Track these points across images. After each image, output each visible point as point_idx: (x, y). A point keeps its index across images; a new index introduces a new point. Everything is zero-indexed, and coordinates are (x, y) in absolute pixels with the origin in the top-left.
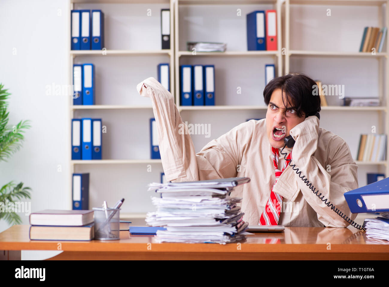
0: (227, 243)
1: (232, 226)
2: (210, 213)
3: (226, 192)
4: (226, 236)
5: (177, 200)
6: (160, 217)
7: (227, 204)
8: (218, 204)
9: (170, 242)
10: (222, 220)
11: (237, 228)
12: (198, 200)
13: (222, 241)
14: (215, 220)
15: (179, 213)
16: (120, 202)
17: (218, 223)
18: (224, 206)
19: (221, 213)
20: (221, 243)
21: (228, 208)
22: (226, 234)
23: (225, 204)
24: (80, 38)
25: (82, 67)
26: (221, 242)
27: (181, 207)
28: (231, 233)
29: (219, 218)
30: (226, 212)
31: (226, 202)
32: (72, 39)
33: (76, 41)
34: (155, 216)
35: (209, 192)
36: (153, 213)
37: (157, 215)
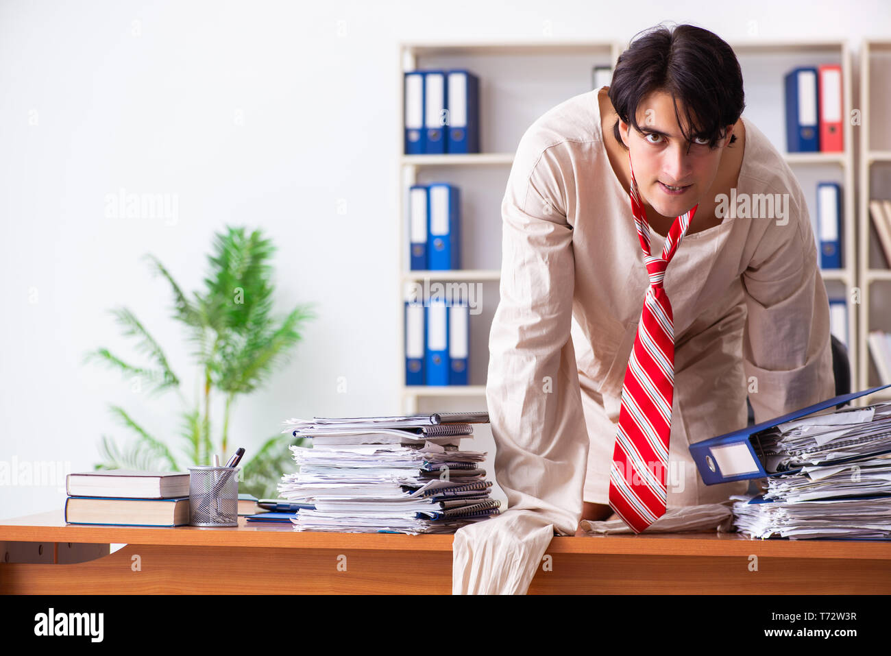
0: (422, 533)
1: (434, 502)
2: (389, 476)
3: (422, 435)
4: (420, 520)
5: (333, 452)
6: (301, 484)
7: (424, 459)
8: (406, 458)
9: (318, 531)
10: (412, 489)
11: (442, 505)
12: (371, 450)
13: (410, 529)
14: (401, 489)
15: (336, 474)
16: (236, 455)
17: (406, 495)
18: (419, 462)
19: (411, 476)
20: (408, 533)
21: (426, 467)
22: (422, 516)
23: (420, 459)
24: (424, 131)
25: (427, 190)
26: (409, 531)
27: (338, 464)
28: (432, 515)
29: (409, 485)
30: (421, 474)
31: (422, 455)
32: (407, 131)
33: (414, 137)
34: (292, 481)
35: (397, 438)
36: (291, 476)
37: (297, 479)
